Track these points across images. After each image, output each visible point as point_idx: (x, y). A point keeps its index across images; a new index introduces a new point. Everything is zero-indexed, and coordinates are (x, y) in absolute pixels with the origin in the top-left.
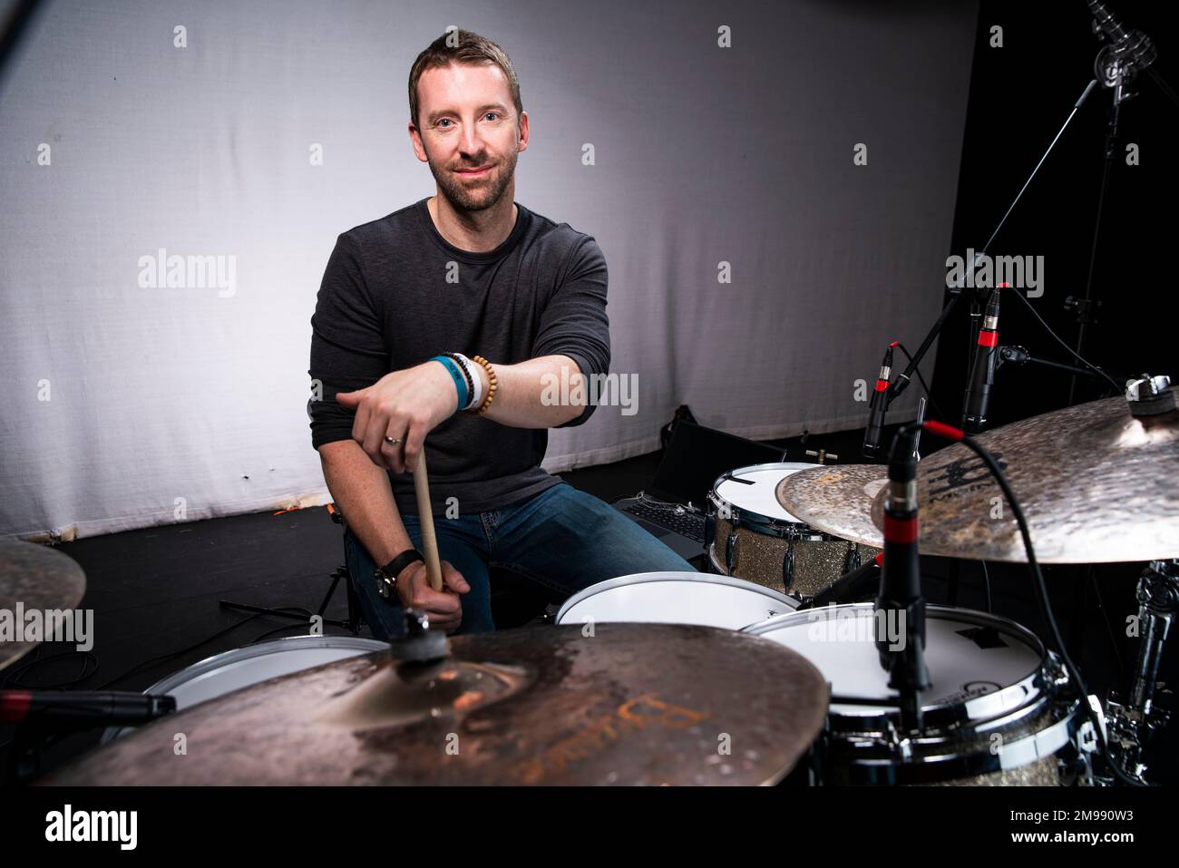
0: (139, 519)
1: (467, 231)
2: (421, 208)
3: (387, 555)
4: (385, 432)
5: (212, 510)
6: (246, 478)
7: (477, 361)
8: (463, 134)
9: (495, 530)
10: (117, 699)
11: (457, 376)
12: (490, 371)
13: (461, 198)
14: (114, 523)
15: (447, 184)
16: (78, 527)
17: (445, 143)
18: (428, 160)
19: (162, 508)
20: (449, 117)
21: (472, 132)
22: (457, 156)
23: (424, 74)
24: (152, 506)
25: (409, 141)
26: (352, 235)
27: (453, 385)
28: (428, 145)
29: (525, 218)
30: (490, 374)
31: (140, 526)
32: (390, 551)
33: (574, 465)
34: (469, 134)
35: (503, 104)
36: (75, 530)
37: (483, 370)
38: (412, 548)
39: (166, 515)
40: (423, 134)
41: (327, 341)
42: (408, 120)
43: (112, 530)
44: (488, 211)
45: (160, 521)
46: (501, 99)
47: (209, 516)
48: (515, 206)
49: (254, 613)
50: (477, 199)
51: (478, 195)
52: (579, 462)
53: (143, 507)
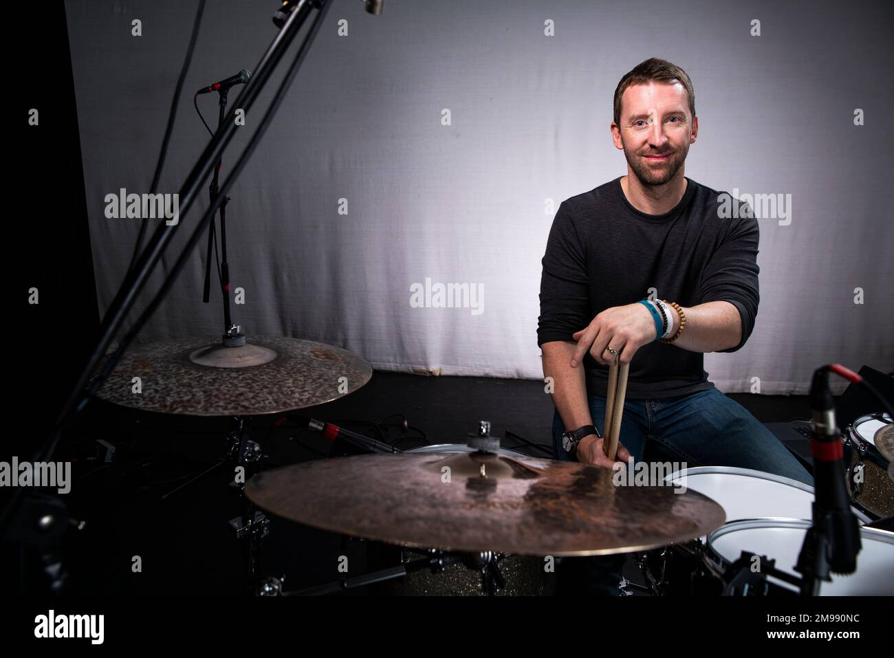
0: (476, 371)
2: (616, 184)
5: (518, 373)
8: (652, 131)
9: (655, 414)
13: (646, 176)
15: (637, 165)
16: (443, 368)
17: (637, 137)
18: (624, 148)
19: (488, 366)
22: (647, 146)
24: (483, 364)
26: (570, 202)
29: (693, 188)
31: (475, 374)
34: (657, 132)
35: (683, 110)
36: (441, 369)
39: (492, 371)
40: (622, 131)
42: (611, 120)
43: (460, 374)
44: (664, 185)
45: (487, 374)
46: (680, 107)
47: (516, 377)
48: (685, 180)
50: (658, 177)
51: (658, 174)
53: (478, 363)
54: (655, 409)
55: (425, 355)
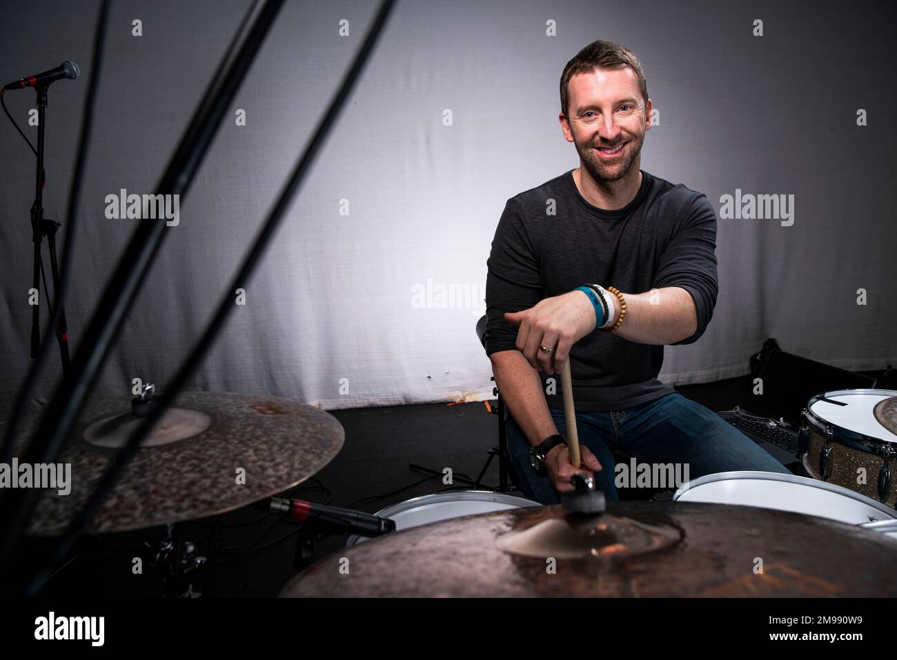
0: (359, 401)
1: (603, 194)
2: (568, 177)
3: (539, 438)
4: (541, 342)
5: (405, 398)
6: (429, 377)
7: (611, 291)
8: (604, 123)
9: (621, 426)
10: (359, 516)
11: (596, 302)
12: (621, 298)
13: (600, 171)
14: (343, 403)
15: (589, 159)
16: (322, 403)
18: (574, 140)
19: (373, 395)
20: (593, 110)
21: (611, 121)
22: (597, 138)
23: (573, 77)
24: (367, 393)
25: (559, 128)
26: (518, 199)
27: (592, 309)
28: (575, 130)
29: (649, 181)
30: (621, 301)
31: (358, 406)
32: (541, 435)
33: (676, 383)
35: (635, 98)
36: (320, 405)
37: (615, 298)
38: (558, 434)
39: (376, 400)
40: (572, 124)
41: (499, 277)
42: (559, 111)
43: (342, 407)
45: (372, 404)
46: (632, 93)
47: (403, 403)
48: (640, 173)
49: (432, 475)
50: (611, 173)
51: (613, 170)
52: (680, 380)
53: (361, 393)
54: (620, 421)
55: (301, 390)
